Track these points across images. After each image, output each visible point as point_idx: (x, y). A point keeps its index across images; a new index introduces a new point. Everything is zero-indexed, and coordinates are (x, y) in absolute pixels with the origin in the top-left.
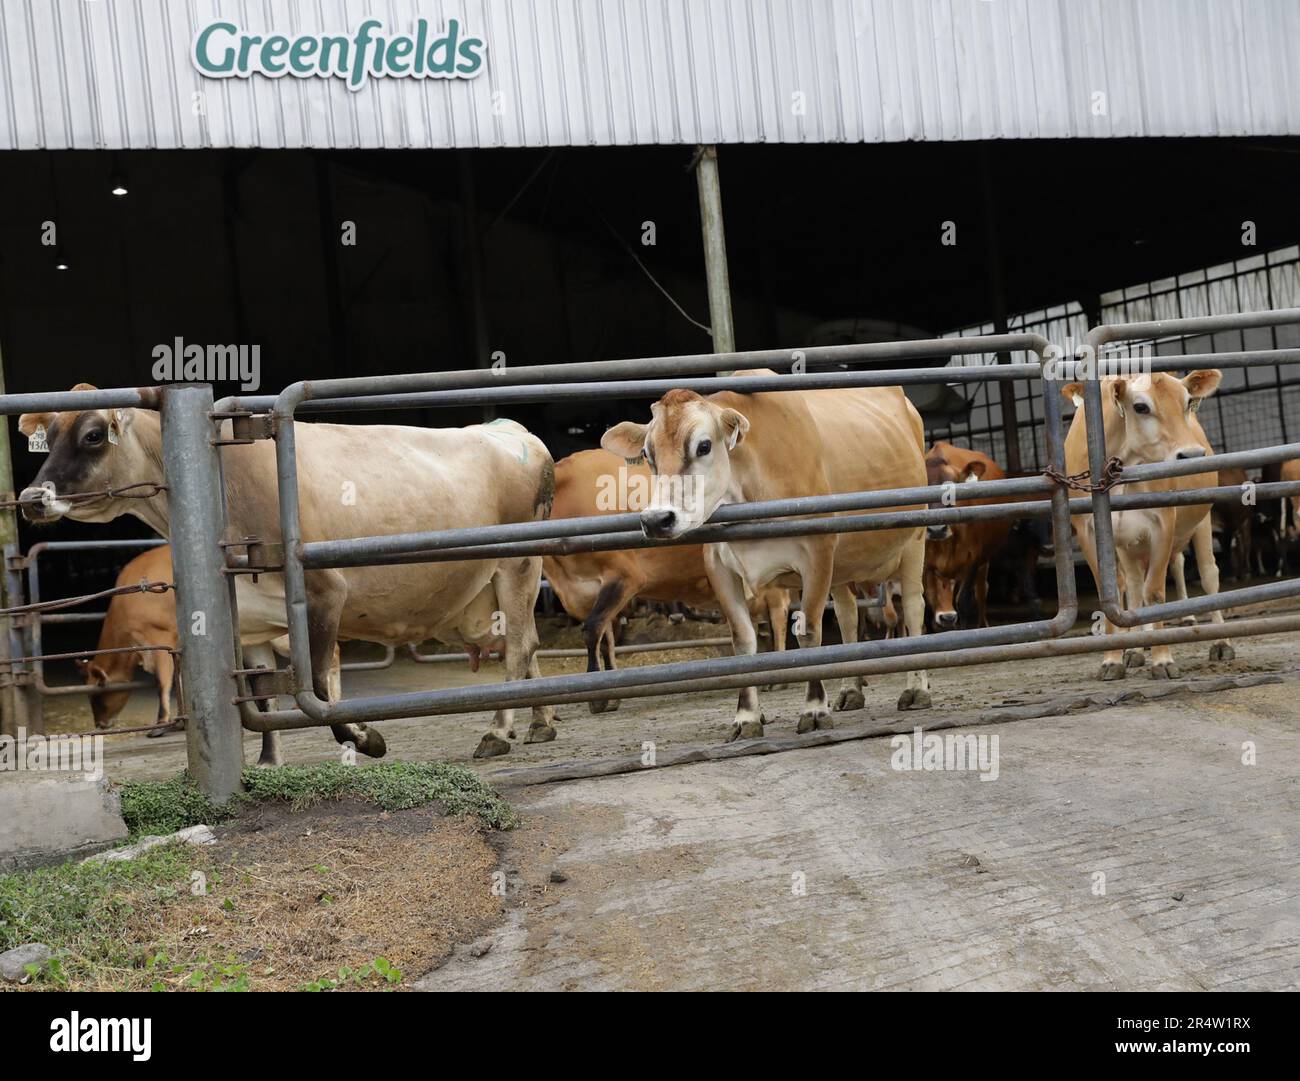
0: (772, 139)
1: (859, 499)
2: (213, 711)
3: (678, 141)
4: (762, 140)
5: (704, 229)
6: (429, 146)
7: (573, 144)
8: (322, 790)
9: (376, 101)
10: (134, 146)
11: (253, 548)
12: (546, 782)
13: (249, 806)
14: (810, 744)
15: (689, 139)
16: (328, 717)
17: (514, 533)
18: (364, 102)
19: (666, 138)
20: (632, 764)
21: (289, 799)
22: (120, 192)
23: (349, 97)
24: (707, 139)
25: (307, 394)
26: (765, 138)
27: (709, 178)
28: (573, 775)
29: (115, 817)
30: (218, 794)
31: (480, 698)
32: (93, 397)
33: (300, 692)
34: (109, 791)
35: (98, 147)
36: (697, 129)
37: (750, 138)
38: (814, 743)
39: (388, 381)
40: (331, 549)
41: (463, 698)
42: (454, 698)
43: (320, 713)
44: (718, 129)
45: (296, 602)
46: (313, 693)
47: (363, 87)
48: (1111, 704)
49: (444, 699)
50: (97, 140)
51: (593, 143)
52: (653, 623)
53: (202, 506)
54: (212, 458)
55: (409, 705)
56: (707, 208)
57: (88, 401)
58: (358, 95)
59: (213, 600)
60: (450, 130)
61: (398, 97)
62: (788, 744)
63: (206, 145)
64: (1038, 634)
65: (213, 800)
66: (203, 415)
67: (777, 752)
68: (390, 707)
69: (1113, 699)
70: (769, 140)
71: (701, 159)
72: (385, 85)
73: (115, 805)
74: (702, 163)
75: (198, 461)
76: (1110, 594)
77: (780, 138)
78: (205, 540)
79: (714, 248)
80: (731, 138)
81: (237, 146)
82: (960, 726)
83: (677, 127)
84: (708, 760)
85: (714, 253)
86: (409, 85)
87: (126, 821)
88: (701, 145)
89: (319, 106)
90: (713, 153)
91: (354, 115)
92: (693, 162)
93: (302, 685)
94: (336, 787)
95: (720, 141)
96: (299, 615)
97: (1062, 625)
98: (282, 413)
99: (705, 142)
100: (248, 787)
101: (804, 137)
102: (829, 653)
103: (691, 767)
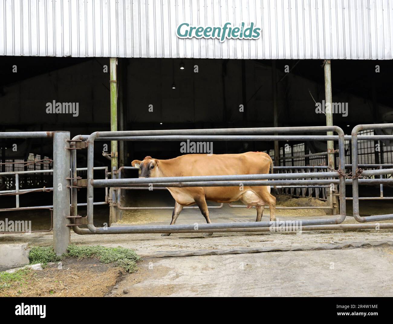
0: (348, 58)
1: (272, 176)
2: (59, 228)
3: (319, 58)
4: (345, 58)
5: (325, 84)
6: (243, 58)
7: (286, 59)
8: (87, 254)
9: (228, 46)
10: (158, 57)
11: (78, 180)
12: (163, 257)
13: (67, 257)
14: (252, 252)
15: (322, 58)
16: (96, 232)
17: (158, 180)
18: (225, 45)
19: (315, 57)
20: (191, 254)
21: (77, 256)
22: (182, 68)
23: (220, 44)
24: (328, 58)
25: (97, 135)
26: (346, 58)
27: (328, 70)
28: (172, 256)
29: (26, 258)
30: (59, 253)
31: (143, 230)
32: (33, 134)
33: (88, 224)
34: (26, 250)
35: (148, 57)
36: (325, 55)
37: (341, 58)
38: (253, 252)
39: (122, 133)
40: (101, 182)
41: (138, 230)
42: (135, 229)
43: (94, 231)
44: (331, 55)
45: (90, 197)
46: (93, 225)
47: (225, 41)
48: (358, 247)
49: (132, 230)
50: (148, 55)
51: (292, 59)
52: (310, 200)
53: (61, 167)
54: (66, 153)
55: (121, 231)
56: (327, 78)
57: (31, 135)
58: (223, 44)
59: (62, 195)
60: (249, 54)
61: (235, 45)
62: (244, 251)
63: (178, 57)
64: (330, 223)
65: (57, 255)
66: (64, 140)
67: (240, 253)
68: (115, 231)
69: (359, 245)
70: (347, 59)
71: (325, 64)
72: (231, 41)
73: (27, 254)
74: (326, 65)
75: (61, 154)
76: (355, 211)
77: (351, 58)
78: (61, 177)
79: (328, 90)
80: (335, 58)
81: (187, 57)
82: (303, 250)
83: (318, 54)
84: (217, 254)
85: (328, 91)
86: (238, 41)
87: (30, 259)
88: (326, 59)
89: (211, 47)
90: (330, 62)
91: (221, 49)
92: (323, 65)
93: (89, 222)
94: (92, 254)
95: (332, 58)
96: (90, 201)
97: (339, 220)
98: (90, 141)
99: (327, 59)
100: (69, 251)
101: (359, 58)
102: (257, 224)
103: (210, 256)
